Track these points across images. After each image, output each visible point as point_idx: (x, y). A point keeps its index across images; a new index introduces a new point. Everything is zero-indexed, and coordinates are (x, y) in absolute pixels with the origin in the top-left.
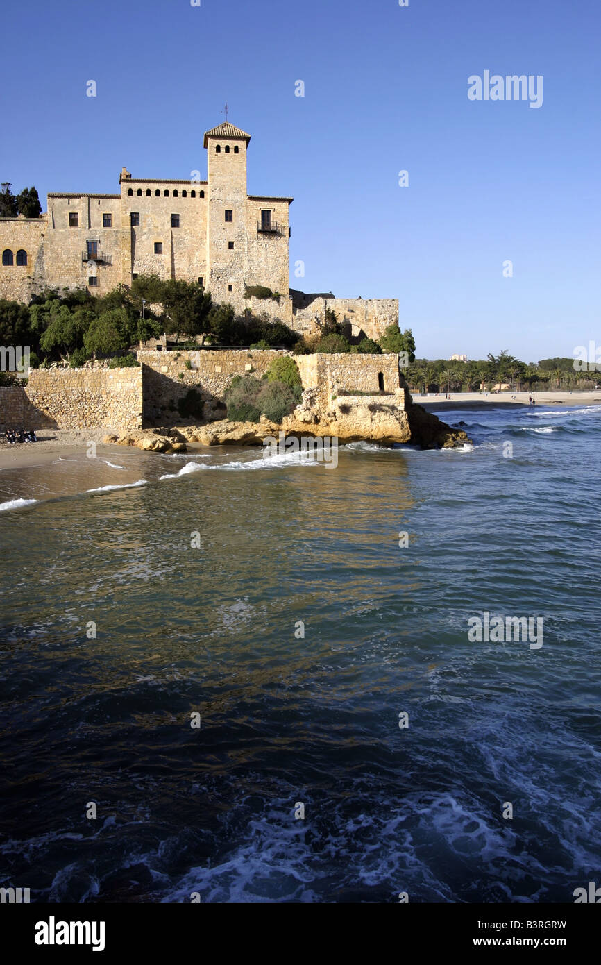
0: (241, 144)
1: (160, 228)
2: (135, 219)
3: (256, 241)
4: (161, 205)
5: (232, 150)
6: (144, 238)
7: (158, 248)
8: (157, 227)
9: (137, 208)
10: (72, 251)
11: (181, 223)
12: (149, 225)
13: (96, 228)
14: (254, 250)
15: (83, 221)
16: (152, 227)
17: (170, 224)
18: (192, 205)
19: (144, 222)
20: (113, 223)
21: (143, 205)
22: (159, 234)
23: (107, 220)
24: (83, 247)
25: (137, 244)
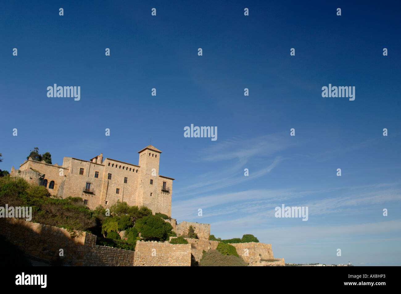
0: (158, 154)
1: (119, 182)
2: (110, 176)
3: (160, 194)
4: (121, 173)
5: (154, 156)
6: (113, 185)
7: (118, 191)
8: (118, 182)
9: (111, 172)
10: (78, 186)
11: (128, 182)
12: (115, 180)
13: (91, 177)
14: (159, 198)
15: (86, 173)
16: (116, 181)
17: (124, 181)
18: (133, 175)
19: (113, 178)
20: (99, 176)
21: (114, 171)
22: (119, 185)
23: (97, 175)
24: (84, 185)
25: (109, 188)
